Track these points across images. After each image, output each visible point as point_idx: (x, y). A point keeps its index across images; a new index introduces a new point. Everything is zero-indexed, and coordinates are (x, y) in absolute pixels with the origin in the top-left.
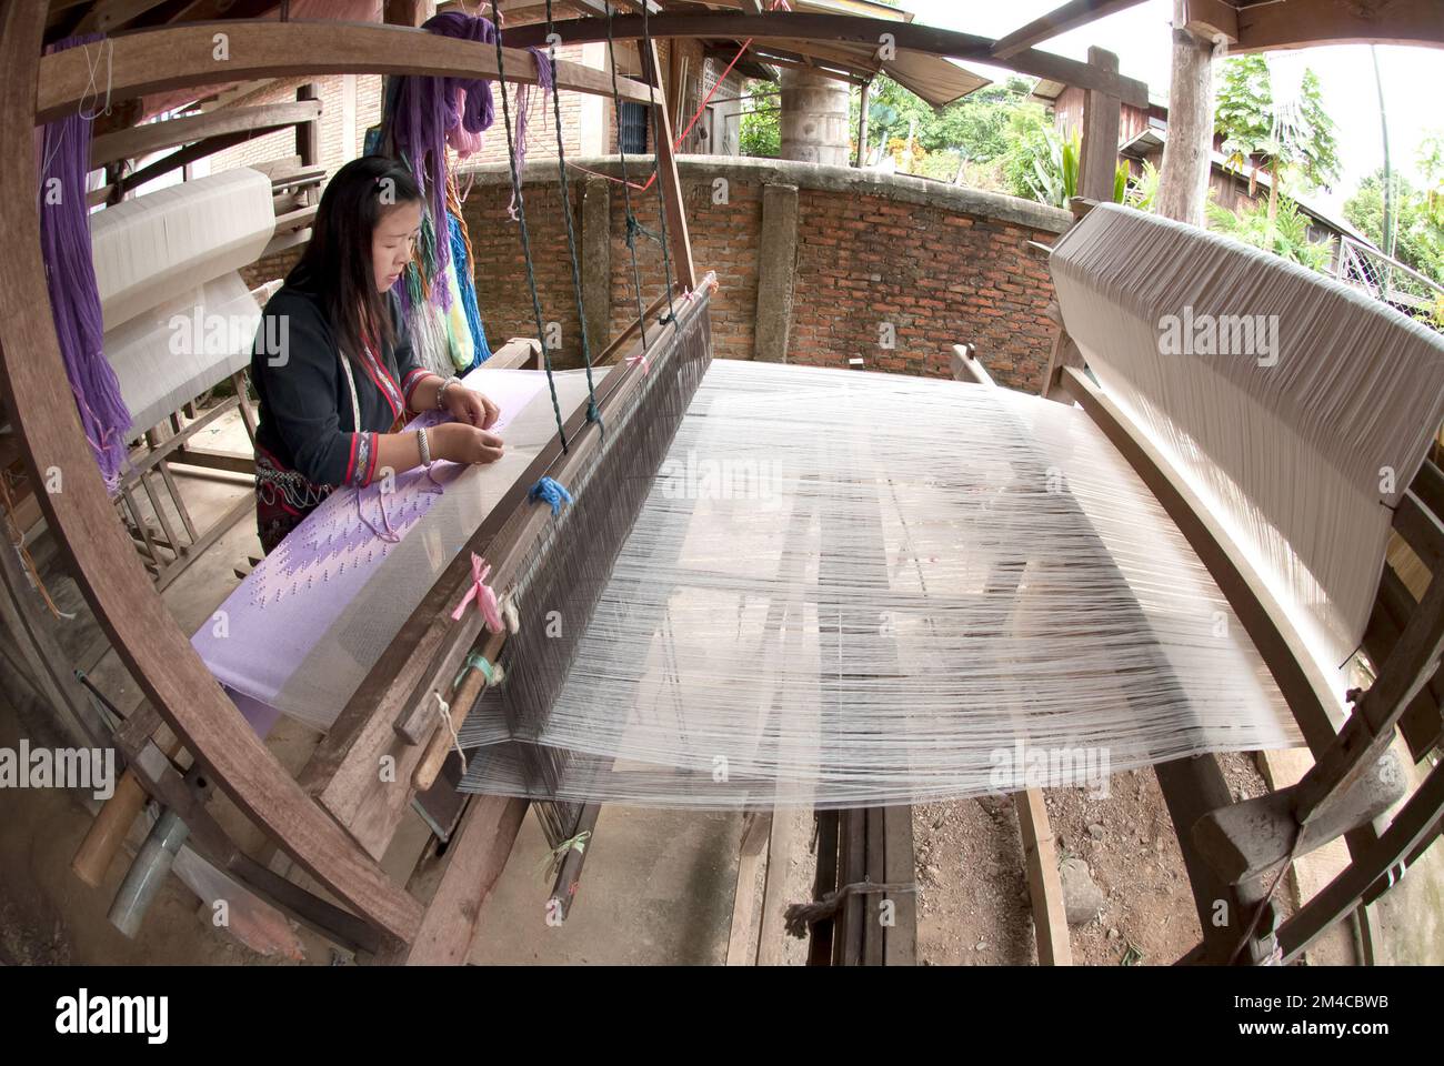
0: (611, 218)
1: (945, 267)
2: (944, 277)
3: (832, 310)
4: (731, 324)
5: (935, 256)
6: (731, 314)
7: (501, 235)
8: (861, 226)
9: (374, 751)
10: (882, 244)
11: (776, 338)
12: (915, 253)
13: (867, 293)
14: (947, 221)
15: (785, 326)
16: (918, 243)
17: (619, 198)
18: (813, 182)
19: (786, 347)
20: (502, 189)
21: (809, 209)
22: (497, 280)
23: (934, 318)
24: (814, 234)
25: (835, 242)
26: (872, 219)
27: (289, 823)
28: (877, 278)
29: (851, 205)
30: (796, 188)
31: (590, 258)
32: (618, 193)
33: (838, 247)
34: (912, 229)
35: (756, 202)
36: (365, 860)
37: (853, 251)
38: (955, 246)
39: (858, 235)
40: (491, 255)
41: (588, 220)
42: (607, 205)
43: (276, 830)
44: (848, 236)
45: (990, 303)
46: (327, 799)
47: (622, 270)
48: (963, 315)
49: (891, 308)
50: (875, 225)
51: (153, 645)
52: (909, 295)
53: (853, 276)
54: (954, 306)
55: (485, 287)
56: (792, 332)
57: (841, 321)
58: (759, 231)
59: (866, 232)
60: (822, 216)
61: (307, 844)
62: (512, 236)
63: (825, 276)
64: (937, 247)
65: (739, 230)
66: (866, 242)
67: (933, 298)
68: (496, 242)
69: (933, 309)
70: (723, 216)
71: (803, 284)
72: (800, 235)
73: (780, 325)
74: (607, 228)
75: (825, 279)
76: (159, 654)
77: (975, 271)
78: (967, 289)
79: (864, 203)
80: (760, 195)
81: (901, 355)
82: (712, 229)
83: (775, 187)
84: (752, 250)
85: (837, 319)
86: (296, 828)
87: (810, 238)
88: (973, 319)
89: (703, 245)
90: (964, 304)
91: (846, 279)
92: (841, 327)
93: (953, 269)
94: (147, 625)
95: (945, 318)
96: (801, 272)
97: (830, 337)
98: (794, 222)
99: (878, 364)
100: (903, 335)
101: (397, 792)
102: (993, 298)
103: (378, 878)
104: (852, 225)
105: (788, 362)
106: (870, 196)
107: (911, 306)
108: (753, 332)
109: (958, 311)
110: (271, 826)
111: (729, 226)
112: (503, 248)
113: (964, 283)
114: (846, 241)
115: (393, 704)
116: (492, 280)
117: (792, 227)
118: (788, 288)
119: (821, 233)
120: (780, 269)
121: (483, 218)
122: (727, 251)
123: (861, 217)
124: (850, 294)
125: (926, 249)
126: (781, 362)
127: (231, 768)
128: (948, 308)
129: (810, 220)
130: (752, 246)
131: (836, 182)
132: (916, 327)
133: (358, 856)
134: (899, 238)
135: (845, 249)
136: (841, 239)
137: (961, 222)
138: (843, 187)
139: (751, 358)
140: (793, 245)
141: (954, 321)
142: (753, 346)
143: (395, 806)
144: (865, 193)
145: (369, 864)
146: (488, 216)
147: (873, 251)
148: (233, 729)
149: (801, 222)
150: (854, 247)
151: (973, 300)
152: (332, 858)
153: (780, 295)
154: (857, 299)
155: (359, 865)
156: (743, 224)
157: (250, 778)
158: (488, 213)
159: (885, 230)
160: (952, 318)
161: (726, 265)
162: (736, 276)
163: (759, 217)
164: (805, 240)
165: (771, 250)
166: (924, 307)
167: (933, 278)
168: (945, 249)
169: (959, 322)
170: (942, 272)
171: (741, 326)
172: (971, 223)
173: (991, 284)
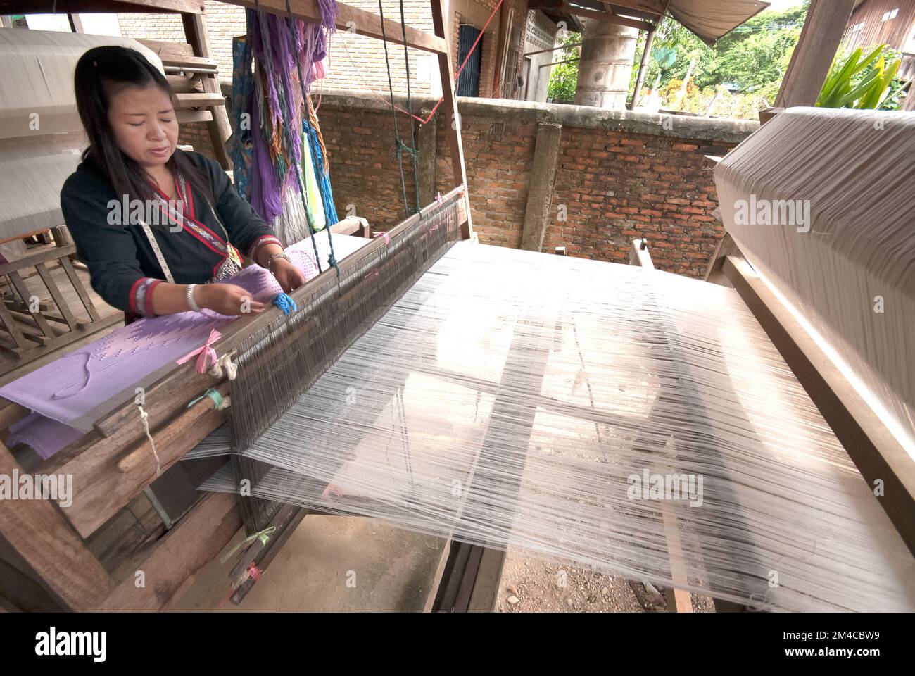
0: (437, 144)
1: (667, 185)
2: (664, 192)
3: (576, 216)
4: (508, 222)
5: (660, 176)
6: (509, 215)
7: (365, 147)
8: (605, 155)
10: (618, 168)
11: (536, 233)
12: (644, 174)
13: (601, 205)
14: (675, 147)
15: (542, 225)
16: (647, 167)
17: (443, 129)
18: (574, 122)
19: (542, 240)
20: (365, 112)
21: (568, 143)
22: (363, 179)
23: (651, 223)
24: (569, 162)
25: (583, 168)
26: (613, 150)
28: (611, 194)
29: (599, 138)
30: (560, 126)
31: (422, 171)
32: (442, 126)
33: (586, 171)
34: (644, 155)
35: (532, 137)
37: (596, 174)
38: (678, 167)
39: (601, 161)
40: (359, 160)
41: (422, 144)
42: (434, 134)
44: (594, 163)
45: (702, 211)
47: (442, 181)
48: (675, 221)
49: (618, 216)
50: (615, 154)
52: (634, 206)
53: (594, 193)
54: (670, 215)
55: (355, 182)
56: (547, 230)
57: (581, 224)
58: (531, 159)
59: (607, 160)
60: (576, 148)
62: (373, 148)
63: (573, 192)
64: (662, 169)
65: (519, 157)
66: (606, 168)
67: (653, 208)
68: (362, 152)
69: (651, 217)
70: (510, 147)
71: (558, 198)
72: (559, 162)
73: (539, 226)
74: (434, 151)
75: (573, 194)
77: (692, 187)
78: (683, 201)
79: (608, 137)
80: (535, 132)
81: (622, 249)
82: (501, 156)
83: (546, 126)
84: (526, 173)
85: (579, 222)
87: (567, 164)
88: (684, 224)
89: (495, 168)
90: (678, 212)
91: (588, 194)
92: (581, 228)
93: (673, 187)
95: (660, 223)
96: (557, 189)
97: (573, 235)
98: (556, 153)
99: (604, 255)
100: (625, 235)
102: (705, 208)
104: (598, 155)
105: (543, 251)
106: (615, 131)
107: (635, 214)
108: (521, 228)
109: (672, 218)
111: (512, 155)
112: (367, 157)
113: (681, 197)
114: (591, 167)
116: (360, 178)
117: (554, 156)
118: (547, 201)
119: (574, 161)
120: (543, 187)
121: (353, 132)
122: (510, 173)
123: (606, 148)
124: (590, 206)
125: (653, 171)
126: (537, 251)
128: (665, 216)
129: (568, 152)
130: (527, 169)
131: (590, 121)
132: (636, 230)
134: (633, 163)
135: (591, 173)
136: (588, 166)
137: (687, 147)
138: (595, 124)
139: (519, 247)
140: (553, 169)
141: (668, 226)
142: (520, 238)
144: (611, 129)
146: (356, 131)
147: (611, 174)
149: (562, 153)
150: (597, 172)
151: (687, 210)
153: (541, 204)
154: (594, 209)
156: (521, 154)
158: (357, 130)
159: (622, 157)
160: (666, 223)
161: (509, 182)
162: (514, 190)
163: (533, 149)
164: (563, 166)
165: (538, 173)
166: (644, 216)
167: (655, 194)
168: (669, 170)
169: (672, 226)
170: (663, 189)
171: (515, 224)
172: (696, 147)
173: (705, 196)
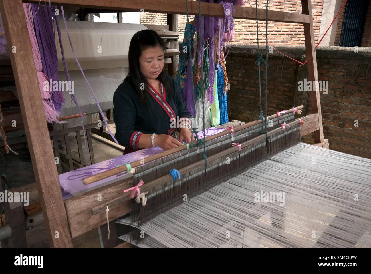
9: (93, 202)
27: (51, 204)
36: (68, 233)
41: (300, 78)
43: (46, 203)
46: (69, 205)
51: (39, 138)
61: (53, 214)
76: (40, 141)
86: (53, 207)
94: (40, 133)
101: (94, 219)
103: (68, 242)
110: (45, 201)
115: (108, 193)
127: (43, 178)
133: (67, 230)
143: (91, 224)
145: (69, 235)
148: (51, 169)
152: (57, 224)
155: (65, 233)
157: (48, 184)
